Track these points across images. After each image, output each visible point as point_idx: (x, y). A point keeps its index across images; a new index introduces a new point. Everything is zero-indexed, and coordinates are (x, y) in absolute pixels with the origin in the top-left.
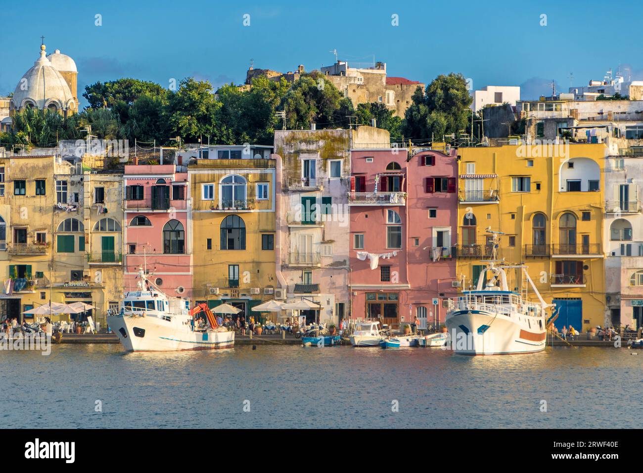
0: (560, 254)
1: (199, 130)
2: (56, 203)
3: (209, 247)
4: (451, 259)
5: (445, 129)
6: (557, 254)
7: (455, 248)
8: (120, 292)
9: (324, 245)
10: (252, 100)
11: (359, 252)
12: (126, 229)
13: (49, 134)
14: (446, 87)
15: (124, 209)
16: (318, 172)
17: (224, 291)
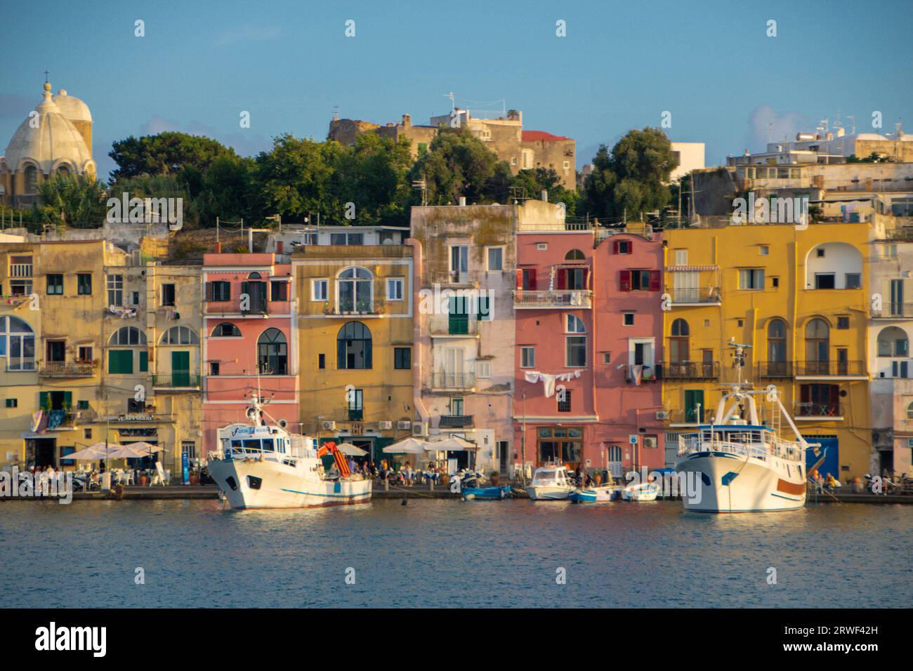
0: (807, 374)
1: (302, 205)
2: (106, 306)
3: (322, 365)
4: (654, 382)
5: (640, 204)
6: (802, 375)
7: (660, 366)
8: (197, 427)
9: (480, 363)
10: (373, 164)
11: (528, 372)
12: (205, 342)
13: (90, 210)
14: (640, 146)
15: (203, 313)
16: (472, 263)
17: (342, 426)
